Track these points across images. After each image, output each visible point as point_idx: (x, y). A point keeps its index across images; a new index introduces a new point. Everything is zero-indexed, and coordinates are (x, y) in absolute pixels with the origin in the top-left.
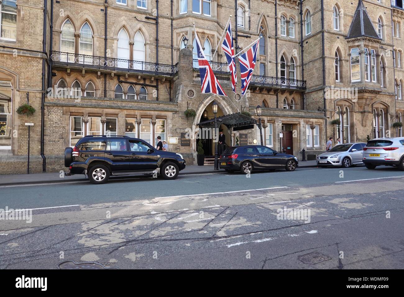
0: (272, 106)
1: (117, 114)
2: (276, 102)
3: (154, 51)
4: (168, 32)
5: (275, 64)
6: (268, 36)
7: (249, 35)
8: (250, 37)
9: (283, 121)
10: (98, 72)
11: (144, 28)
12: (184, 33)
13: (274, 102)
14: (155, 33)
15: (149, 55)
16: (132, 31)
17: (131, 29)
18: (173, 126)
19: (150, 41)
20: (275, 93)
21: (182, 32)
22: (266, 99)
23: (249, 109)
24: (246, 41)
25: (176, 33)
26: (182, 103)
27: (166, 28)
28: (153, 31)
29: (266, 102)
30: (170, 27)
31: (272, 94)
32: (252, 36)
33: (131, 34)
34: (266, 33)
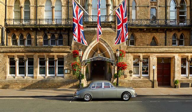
1: (33, 56)
2: (164, 38)
3: (67, 10)
5: (164, 8)
9: (157, 56)
10: (31, 29)
18: (68, 62)
19: (64, 4)
20: (163, 32)
26: (74, 47)
29: (156, 39)
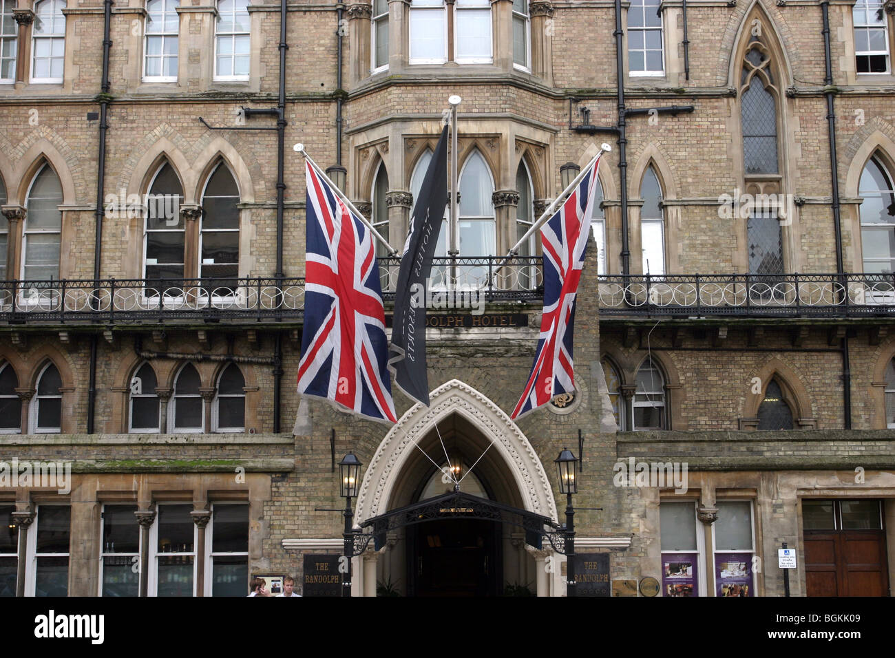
0: (815, 401)
2: (837, 381)
3: (268, 230)
4: (325, 150)
5: (828, 210)
6: (785, 87)
7: (686, 104)
8: (690, 111)
9: (799, 489)
10: (60, 334)
11: (233, 150)
12: (378, 147)
13: (829, 385)
14: (275, 160)
15: (252, 245)
16: (191, 168)
17: (188, 160)
18: (273, 526)
19: (255, 193)
20: (829, 344)
21: (373, 144)
22: (784, 373)
23: (619, 443)
24: (670, 131)
25: (356, 147)
26: (309, 438)
27: (315, 138)
28: (269, 154)
29: (788, 386)
30: (333, 131)
31: (817, 347)
32: (698, 105)
33: (188, 179)
34: (775, 79)
